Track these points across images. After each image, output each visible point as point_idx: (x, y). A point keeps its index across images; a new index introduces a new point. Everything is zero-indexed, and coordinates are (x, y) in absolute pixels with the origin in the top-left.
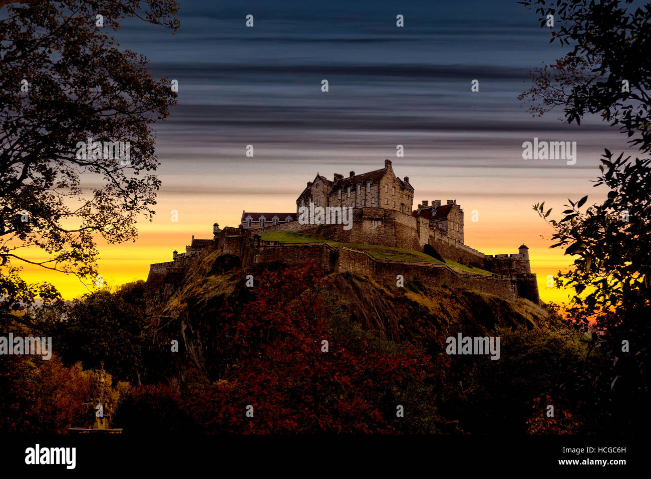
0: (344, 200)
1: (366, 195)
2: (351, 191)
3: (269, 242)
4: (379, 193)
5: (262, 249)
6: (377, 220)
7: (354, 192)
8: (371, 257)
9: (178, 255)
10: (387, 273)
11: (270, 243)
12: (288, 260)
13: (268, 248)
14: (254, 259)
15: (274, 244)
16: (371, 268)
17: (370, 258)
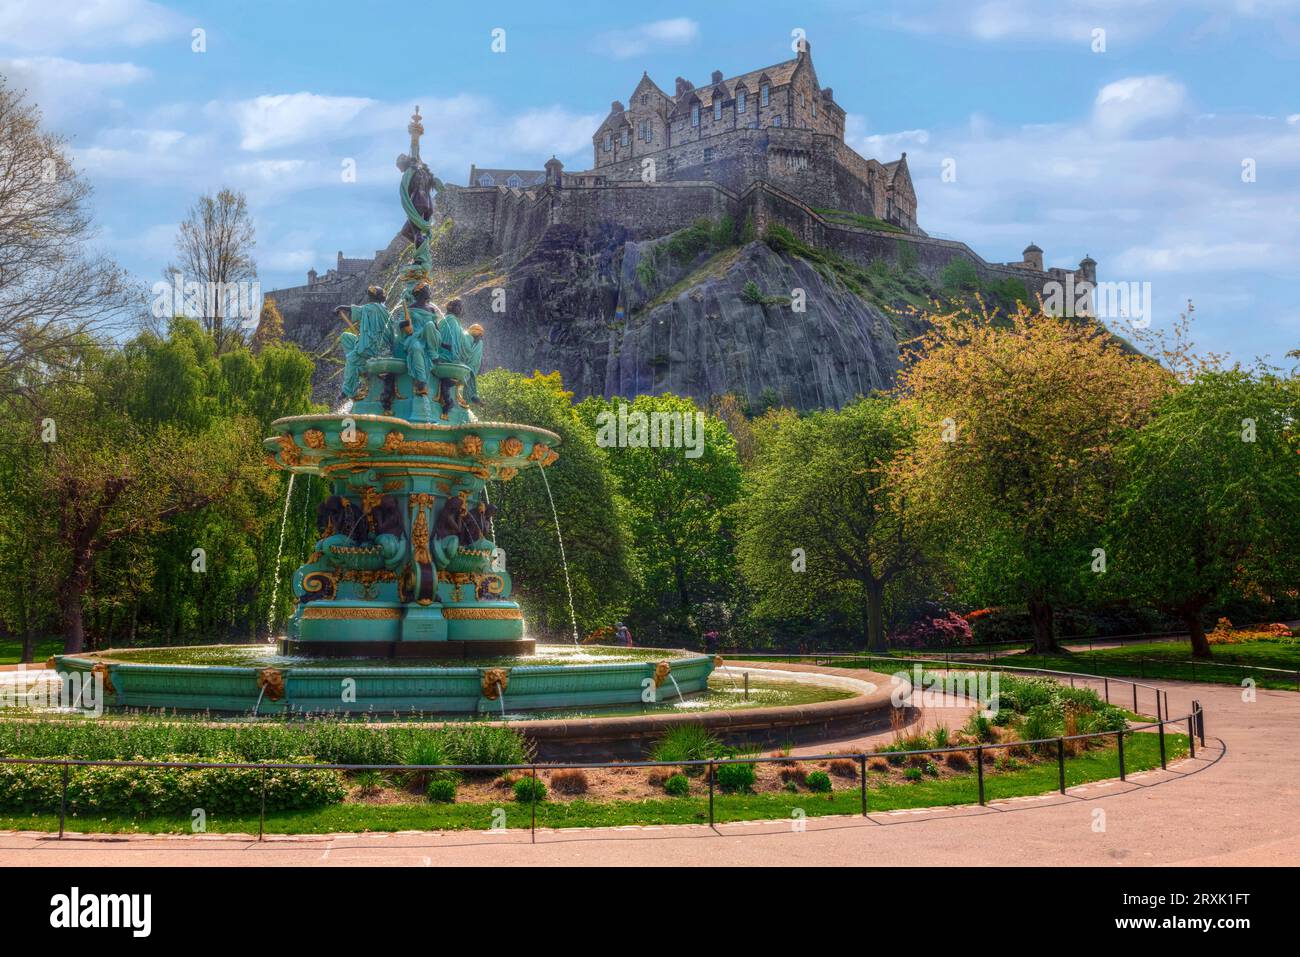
0: (706, 127)
1: (759, 113)
2: (722, 107)
3: (582, 179)
4: (790, 105)
5: (567, 194)
6: (798, 154)
7: (731, 108)
8: (816, 216)
9: (318, 279)
10: (849, 252)
11: (586, 180)
12: (629, 217)
13: (581, 192)
14: (550, 217)
15: (596, 183)
16: (817, 241)
17: (813, 218)
